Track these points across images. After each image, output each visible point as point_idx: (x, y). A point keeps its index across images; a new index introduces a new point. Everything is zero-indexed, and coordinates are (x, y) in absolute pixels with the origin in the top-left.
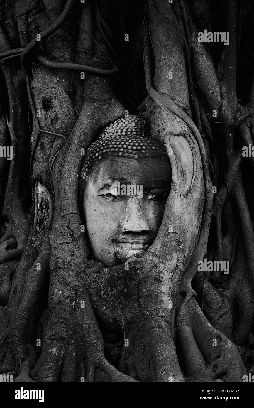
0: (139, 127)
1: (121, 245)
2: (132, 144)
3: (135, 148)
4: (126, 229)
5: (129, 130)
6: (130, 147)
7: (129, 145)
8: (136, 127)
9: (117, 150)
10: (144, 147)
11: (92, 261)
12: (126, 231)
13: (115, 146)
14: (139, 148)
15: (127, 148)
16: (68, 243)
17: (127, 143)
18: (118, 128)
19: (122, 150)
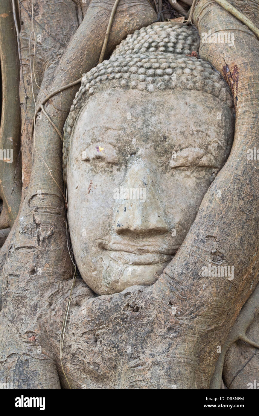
0: (173, 40)
1: (113, 254)
2: (147, 65)
3: (151, 71)
4: (119, 225)
5: (153, 44)
6: (142, 70)
7: (142, 67)
8: (166, 40)
9: (118, 75)
10: (169, 71)
11: (72, 282)
12: (119, 228)
13: (117, 69)
14: (159, 72)
15: (136, 72)
16: (30, 248)
17: (139, 64)
18: (136, 42)
19: (126, 75)
